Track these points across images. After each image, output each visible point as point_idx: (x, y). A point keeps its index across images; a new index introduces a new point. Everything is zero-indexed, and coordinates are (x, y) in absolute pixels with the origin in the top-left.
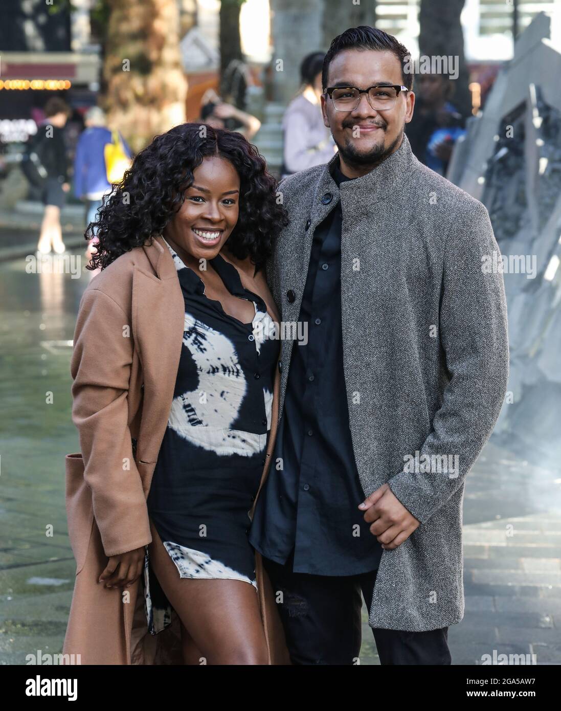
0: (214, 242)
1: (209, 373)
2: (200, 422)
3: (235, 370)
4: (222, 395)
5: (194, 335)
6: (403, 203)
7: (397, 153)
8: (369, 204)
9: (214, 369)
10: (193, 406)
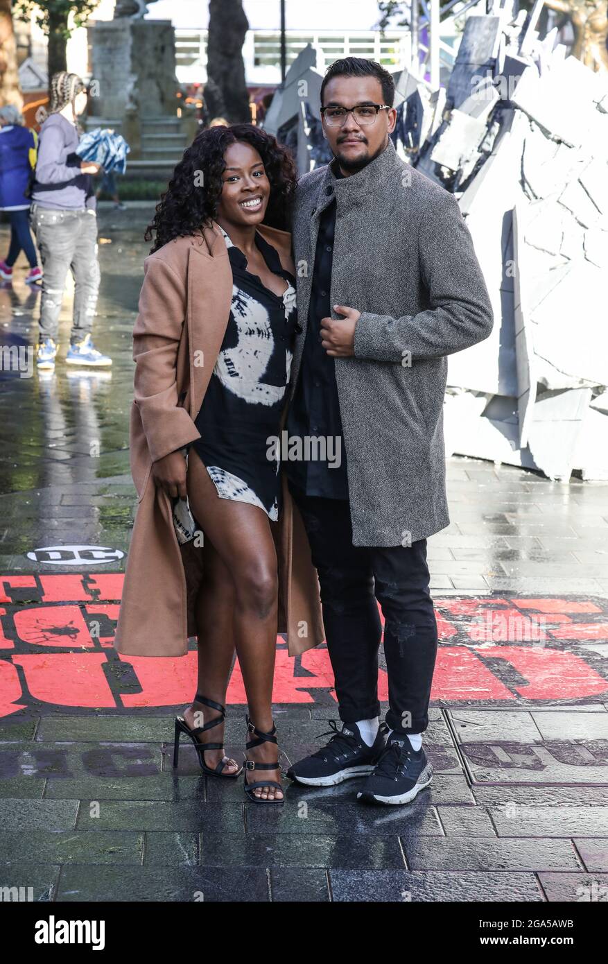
0: (258, 207)
1: (246, 334)
2: (237, 375)
3: (267, 333)
4: (255, 354)
5: (237, 302)
6: (386, 197)
7: (382, 155)
8: (359, 197)
9: (251, 331)
10: (232, 361)
